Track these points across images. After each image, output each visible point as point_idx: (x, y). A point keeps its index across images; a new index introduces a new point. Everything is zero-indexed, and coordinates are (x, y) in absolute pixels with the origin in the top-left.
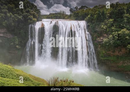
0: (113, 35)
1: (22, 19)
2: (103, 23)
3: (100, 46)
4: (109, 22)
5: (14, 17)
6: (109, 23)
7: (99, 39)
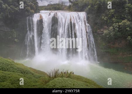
0: (113, 27)
1: (18, 11)
2: (104, 14)
3: (100, 38)
4: (110, 12)
5: (10, 8)
6: (110, 14)
7: (99, 31)
